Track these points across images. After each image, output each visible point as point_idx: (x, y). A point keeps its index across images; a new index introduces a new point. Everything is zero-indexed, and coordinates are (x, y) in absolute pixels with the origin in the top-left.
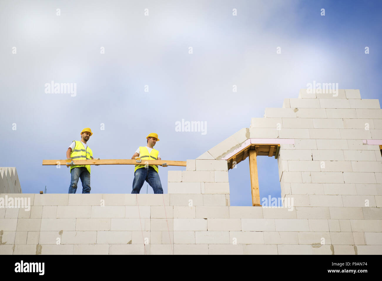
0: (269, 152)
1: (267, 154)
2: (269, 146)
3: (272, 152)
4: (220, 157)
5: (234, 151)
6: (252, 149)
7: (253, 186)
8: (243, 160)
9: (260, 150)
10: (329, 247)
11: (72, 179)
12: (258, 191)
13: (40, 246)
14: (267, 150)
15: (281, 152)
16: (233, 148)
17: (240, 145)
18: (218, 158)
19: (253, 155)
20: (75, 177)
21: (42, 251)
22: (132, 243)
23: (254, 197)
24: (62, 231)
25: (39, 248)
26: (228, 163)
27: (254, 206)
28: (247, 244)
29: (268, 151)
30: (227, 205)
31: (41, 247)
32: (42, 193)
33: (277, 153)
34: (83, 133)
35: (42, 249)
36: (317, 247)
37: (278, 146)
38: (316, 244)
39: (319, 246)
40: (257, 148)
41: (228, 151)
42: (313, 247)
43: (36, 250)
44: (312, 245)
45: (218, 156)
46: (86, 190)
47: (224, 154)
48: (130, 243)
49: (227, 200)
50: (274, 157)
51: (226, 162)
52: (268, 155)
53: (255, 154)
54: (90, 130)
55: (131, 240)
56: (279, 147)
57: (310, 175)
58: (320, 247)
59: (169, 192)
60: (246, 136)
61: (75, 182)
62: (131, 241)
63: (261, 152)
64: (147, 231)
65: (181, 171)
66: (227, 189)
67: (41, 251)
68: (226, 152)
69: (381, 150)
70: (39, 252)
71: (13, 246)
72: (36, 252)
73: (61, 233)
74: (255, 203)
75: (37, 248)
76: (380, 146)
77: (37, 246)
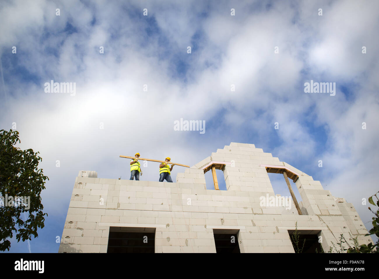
1: (219, 168)
2: (221, 165)
3: (221, 168)
6: (213, 166)
7: (215, 181)
8: (209, 170)
9: (217, 166)
10: (251, 209)
11: (132, 175)
12: (217, 184)
15: (226, 167)
16: (205, 165)
17: (208, 163)
18: (200, 168)
20: (133, 174)
23: (216, 186)
25: (119, 205)
27: (217, 190)
29: (219, 167)
30: (205, 189)
31: (120, 204)
32: (119, 179)
33: (223, 168)
34: (136, 155)
38: (245, 208)
39: (247, 208)
40: (215, 165)
47: (202, 167)
48: (162, 204)
49: (205, 187)
50: (222, 170)
51: (203, 171)
53: (215, 168)
54: (139, 154)
56: (225, 165)
57: (239, 178)
60: (211, 160)
61: (133, 176)
62: (163, 203)
64: (170, 199)
65: (183, 173)
66: (204, 182)
69: (266, 169)
70: (119, 206)
71: (106, 203)
72: (118, 206)
73: (129, 198)
74: (216, 189)
75: (118, 205)
76: (266, 167)
77: (118, 204)
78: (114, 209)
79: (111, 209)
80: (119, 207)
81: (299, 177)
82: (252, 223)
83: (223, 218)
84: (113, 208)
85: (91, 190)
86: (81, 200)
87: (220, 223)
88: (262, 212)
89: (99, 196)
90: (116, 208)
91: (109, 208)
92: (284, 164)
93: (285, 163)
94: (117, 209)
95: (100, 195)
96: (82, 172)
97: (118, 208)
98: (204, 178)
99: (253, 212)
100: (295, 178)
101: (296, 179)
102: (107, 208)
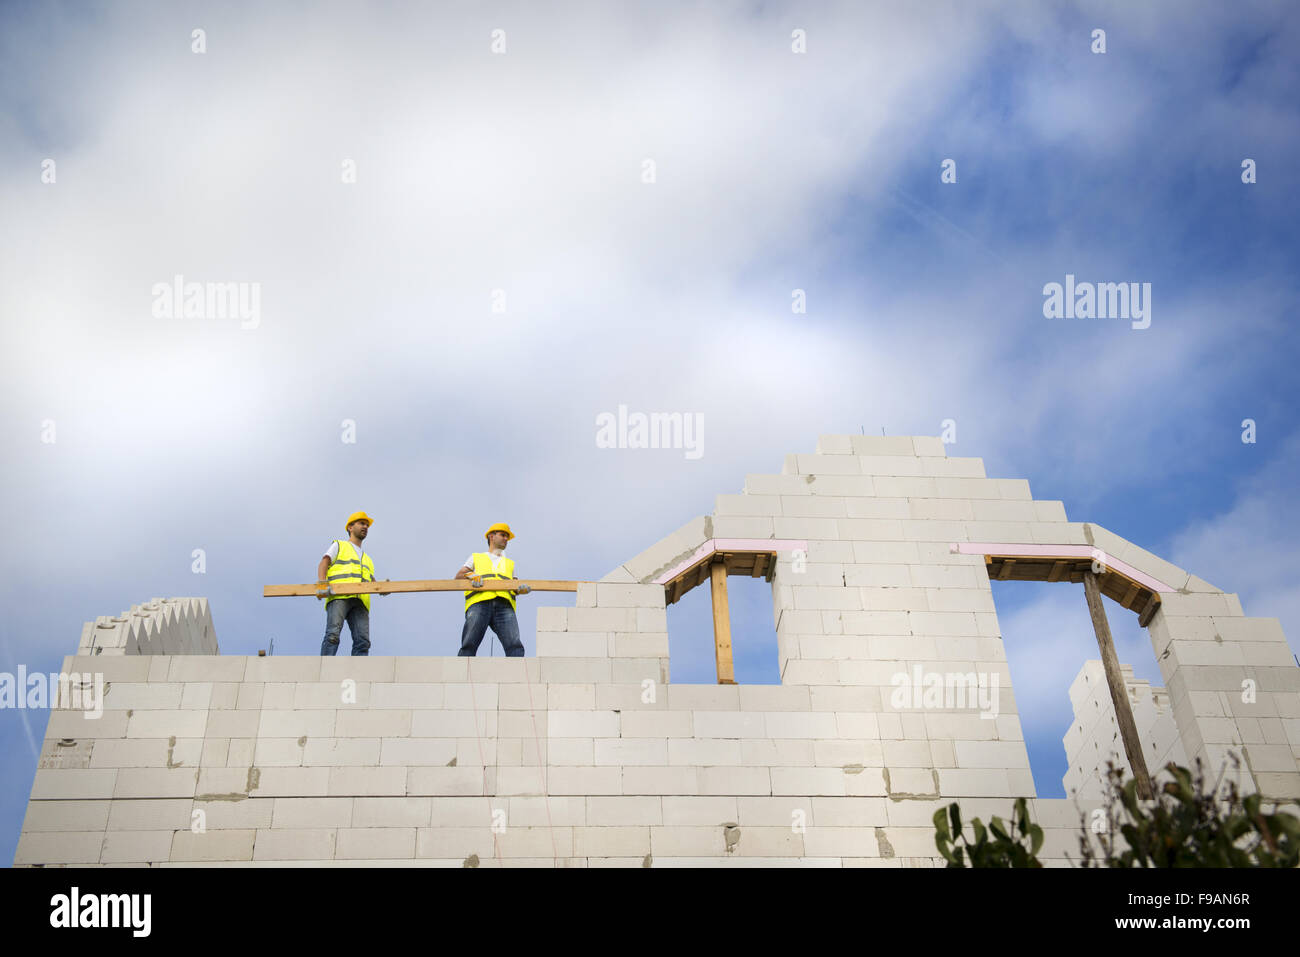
0: (752, 568)
1: (750, 571)
2: (753, 556)
3: (758, 569)
4: (647, 577)
5: (680, 565)
6: (717, 561)
7: (720, 641)
8: (697, 584)
9: (735, 563)
10: (881, 771)
11: (330, 624)
12: (729, 653)
13: (257, 770)
14: (748, 563)
15: (779, 568)
16: (677, 560)
17: (692, 552)
18: (646, 581)
19: (720, 575)
20: (336, 621)
21: (260, 781)
22: (458, 764)
23: (721, 665)
24: (305, 737)
25: (255, 775)
26: (666, 592)
27: (721, 683)
28: (705, 767)
29: (751, 566)
30: (663, 682)
31: (259, 774)
32: (262, 654)
33: (769, 570)
34: (351, 524)
35: (261, 777)
36: (854, 772)
37: (774, 555)
38: (851, 767)
39: (859, 770)
40: (728, 559)
41: (667, 565)
42: (846, 772)
43: (247, 780)
44: (843, 768)
45: (644, 576)
46: (361, 647)
47: (658, 572)
48: (453, 763)
49: (663, 671)
50: (763, 578)
51: (662, 590)
52: (751, 574)
53: (724, 572)
55: (453, 757)
56: (775, 558)
57: (840, 618)
58: (858, 773)
59: (538, 655)
60: (706, 533)
61: (335, 630)
62: (455, 760)
63: (737, 567)
64: (491, 738)
65: (565, 608)
66: (662, 647)
67: (258, 783)
68: (662, 567)
69: (988, 566)
70: (253, 784)
71: (196, 770)
72: (248, 784)
73: (303, 741)
74: (724, 677)
75: (249, 776)
76: (986, 556)
77: (250, 770)
78: (234, 797)
79: (219, 797)
80: (256, 786)
81: (1164, 599)
82: (876, 841)
83: (735, 821)
84: (228, 793)
85: (130, 713)
86: (84, 766)
87: (720, 842)
88: (937, 787)
89: (168, 742)
90: (241, 790)
91: (210, 792)
92: (1088, 533)
93: (1094, 527)
94: (243, 797)
95: (169, 735)
96: (99, 627)
97: (248, 791)
98: (664, 628)
99: (888, 789)
100: (1144, 603)
101: (1148, 610)
102: (200, 793)
